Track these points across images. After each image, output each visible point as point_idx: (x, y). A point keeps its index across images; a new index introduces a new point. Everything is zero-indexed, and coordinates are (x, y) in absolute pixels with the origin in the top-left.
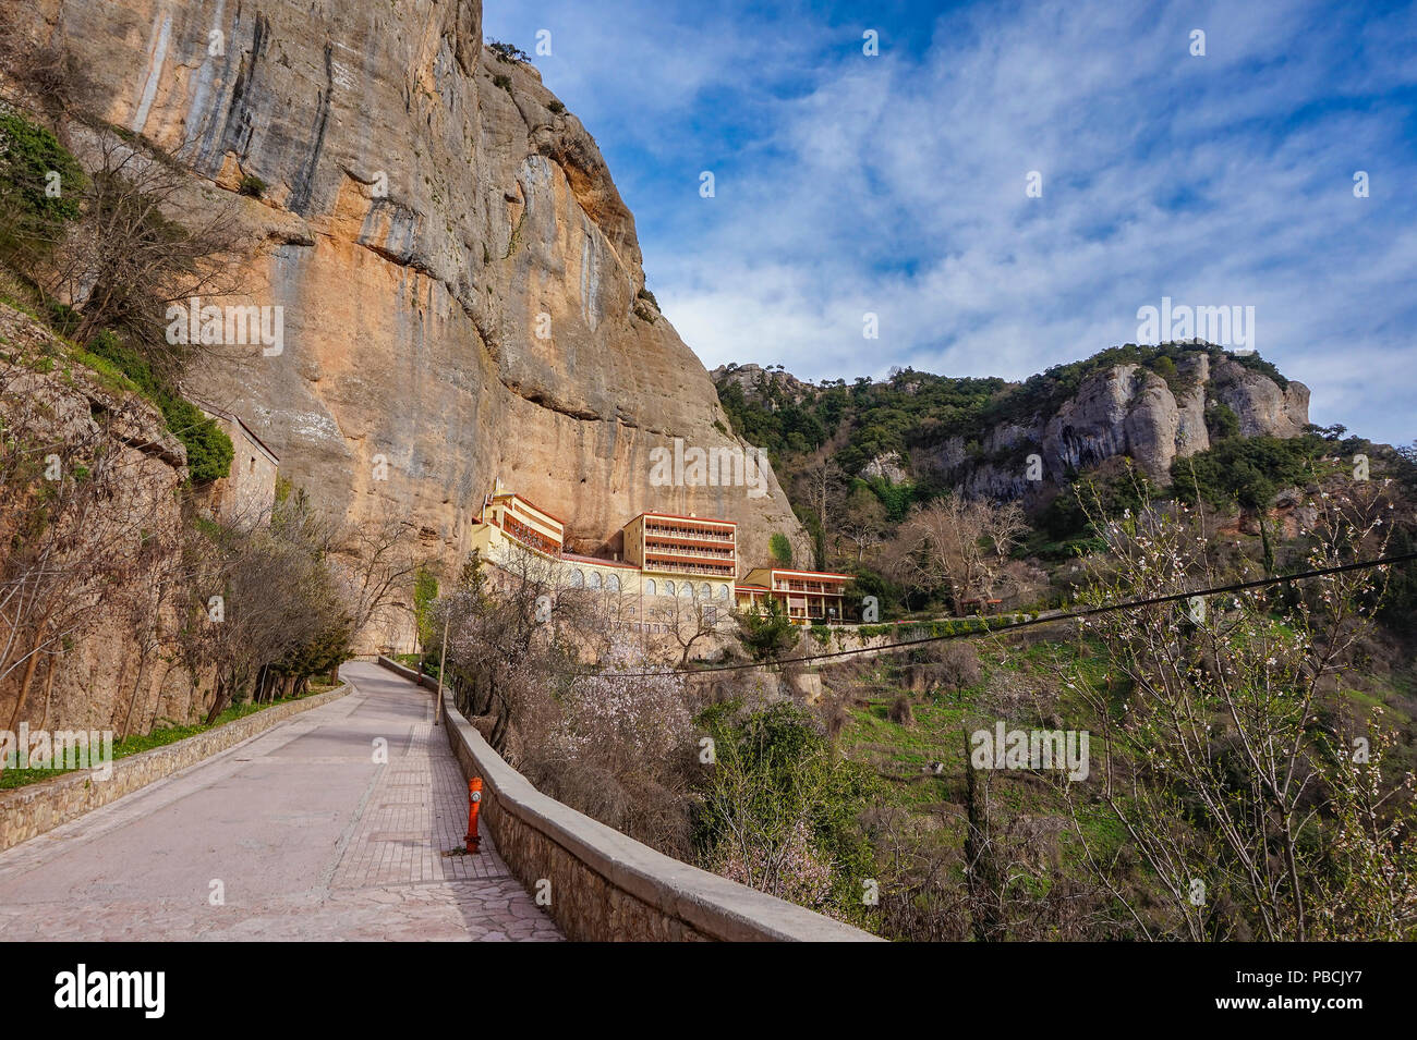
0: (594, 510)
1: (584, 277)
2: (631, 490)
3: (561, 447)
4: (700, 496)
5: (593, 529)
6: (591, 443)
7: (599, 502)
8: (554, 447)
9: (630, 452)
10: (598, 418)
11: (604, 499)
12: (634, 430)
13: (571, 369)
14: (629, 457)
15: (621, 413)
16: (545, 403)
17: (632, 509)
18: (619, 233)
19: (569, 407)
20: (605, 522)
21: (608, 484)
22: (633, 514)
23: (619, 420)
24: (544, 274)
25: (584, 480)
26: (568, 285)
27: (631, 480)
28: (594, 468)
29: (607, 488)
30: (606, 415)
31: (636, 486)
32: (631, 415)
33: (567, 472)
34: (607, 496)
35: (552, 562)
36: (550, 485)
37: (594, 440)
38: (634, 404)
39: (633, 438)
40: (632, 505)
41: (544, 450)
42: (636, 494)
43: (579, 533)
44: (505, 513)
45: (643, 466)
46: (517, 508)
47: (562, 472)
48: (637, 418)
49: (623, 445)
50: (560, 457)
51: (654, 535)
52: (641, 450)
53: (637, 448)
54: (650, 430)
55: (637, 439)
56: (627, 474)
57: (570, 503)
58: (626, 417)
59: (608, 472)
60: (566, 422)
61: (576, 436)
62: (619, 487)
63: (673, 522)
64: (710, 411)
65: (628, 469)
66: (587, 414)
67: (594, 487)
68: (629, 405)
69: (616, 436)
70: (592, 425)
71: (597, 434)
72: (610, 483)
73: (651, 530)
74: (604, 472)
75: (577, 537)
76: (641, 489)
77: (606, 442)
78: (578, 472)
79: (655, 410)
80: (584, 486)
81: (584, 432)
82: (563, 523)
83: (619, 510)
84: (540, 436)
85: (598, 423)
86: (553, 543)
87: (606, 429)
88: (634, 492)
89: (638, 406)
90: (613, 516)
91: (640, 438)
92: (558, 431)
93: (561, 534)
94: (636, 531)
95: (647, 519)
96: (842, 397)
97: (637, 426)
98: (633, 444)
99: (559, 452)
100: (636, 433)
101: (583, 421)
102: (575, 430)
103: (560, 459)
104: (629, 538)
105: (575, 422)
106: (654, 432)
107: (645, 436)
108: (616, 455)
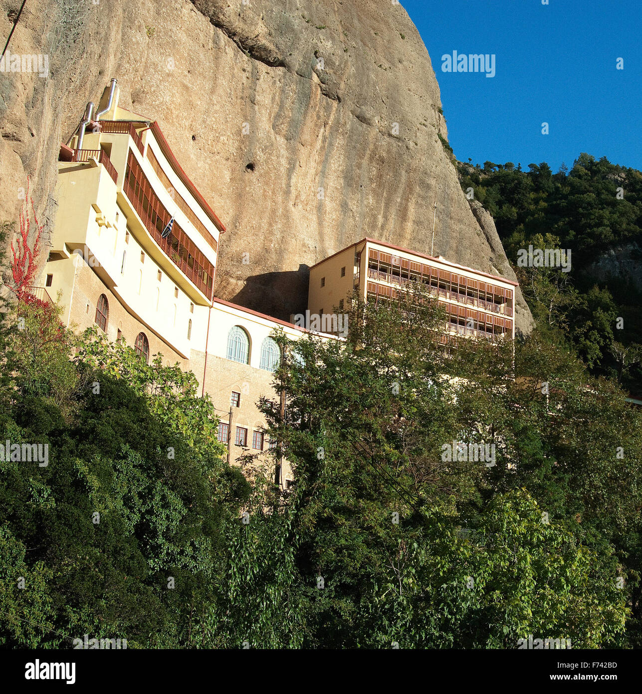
0: (265, 226)
2: (320, 208)
3: (220, 91)
4: (417, 245)
5: (257, 262)
6: (267, 101)
8: (208, 86)
9: (324, 139)
10: (282, 64)
11: (280, 212)
12: (335, 104)
14: (323, 148)
17: (322, 240)
20: (280, 253)
21: (289, 185)
22: (323, 251)
23: (315, 79)
25: (251, 167)
28: (269, 148)
29: (287, 193)
30: (296, 60)
31: (329, 205)
32: (334, 77)
33: (226, 141)
34: (286, 206)
35: (195, 301)
36: (192, 156)
37: (273, 99)
38: (342, 57)
39: (332, 117)
40: (321, 235)
41: (190, 85)
42: (327, 217)
43: (233, 265)
44: (131, 152)
45: (342, 172)
46: (152, 157)
47: (217, 140)
48: (342, 86)
49: (316, 125)
50: (217, 108)
51: (383, 282)
52: (341, 143)
53: (337, 138)
54: (358, 113)
55: (337, 122)
56: (317, 178)
57: (225, 202)
58: (327, 77)
59: (290, 164)
60: (230, 50)
61: (245, 80)
62: (303, 197)
63: (415, 265)
64: (435, 114)
65: (320, 168)
66: (265, 49)
67: (267, 183)
68: (333, 58)
69: (307, 105)
70: (272, 73)
71: (279, 91)
72: (292, 184)
73: (376, 273)
74: (284, 161)
75: (227, 273)
76: (336, 210)
77: (292, 109)
78: (243, 147)
79: (368, 82)
80: (252, 176)
81: (258, 79)
82: (221, 228)
83: (302, 236)
84: (186, 55)
85: (282, 74)
86: (202, 262)
87: (294, 87)
88: (325, 213)
89: (346, 62)
90: (293, 244)
91: (342, 121)
92: (217, 58)
93: (215, 250)
94: (343, 274)
95: (372, 251)
96: (520, 183)
97: (339, 99)
98: (331, 127)
99: (215, 98)
100: (338, 111)
101: (258, 62)
102: (244, 70)
103: (216, 112)
104: (324, 287)
105: (245, 58)
106: (362, 119)
107: (350, 121)
108: (307, 136)
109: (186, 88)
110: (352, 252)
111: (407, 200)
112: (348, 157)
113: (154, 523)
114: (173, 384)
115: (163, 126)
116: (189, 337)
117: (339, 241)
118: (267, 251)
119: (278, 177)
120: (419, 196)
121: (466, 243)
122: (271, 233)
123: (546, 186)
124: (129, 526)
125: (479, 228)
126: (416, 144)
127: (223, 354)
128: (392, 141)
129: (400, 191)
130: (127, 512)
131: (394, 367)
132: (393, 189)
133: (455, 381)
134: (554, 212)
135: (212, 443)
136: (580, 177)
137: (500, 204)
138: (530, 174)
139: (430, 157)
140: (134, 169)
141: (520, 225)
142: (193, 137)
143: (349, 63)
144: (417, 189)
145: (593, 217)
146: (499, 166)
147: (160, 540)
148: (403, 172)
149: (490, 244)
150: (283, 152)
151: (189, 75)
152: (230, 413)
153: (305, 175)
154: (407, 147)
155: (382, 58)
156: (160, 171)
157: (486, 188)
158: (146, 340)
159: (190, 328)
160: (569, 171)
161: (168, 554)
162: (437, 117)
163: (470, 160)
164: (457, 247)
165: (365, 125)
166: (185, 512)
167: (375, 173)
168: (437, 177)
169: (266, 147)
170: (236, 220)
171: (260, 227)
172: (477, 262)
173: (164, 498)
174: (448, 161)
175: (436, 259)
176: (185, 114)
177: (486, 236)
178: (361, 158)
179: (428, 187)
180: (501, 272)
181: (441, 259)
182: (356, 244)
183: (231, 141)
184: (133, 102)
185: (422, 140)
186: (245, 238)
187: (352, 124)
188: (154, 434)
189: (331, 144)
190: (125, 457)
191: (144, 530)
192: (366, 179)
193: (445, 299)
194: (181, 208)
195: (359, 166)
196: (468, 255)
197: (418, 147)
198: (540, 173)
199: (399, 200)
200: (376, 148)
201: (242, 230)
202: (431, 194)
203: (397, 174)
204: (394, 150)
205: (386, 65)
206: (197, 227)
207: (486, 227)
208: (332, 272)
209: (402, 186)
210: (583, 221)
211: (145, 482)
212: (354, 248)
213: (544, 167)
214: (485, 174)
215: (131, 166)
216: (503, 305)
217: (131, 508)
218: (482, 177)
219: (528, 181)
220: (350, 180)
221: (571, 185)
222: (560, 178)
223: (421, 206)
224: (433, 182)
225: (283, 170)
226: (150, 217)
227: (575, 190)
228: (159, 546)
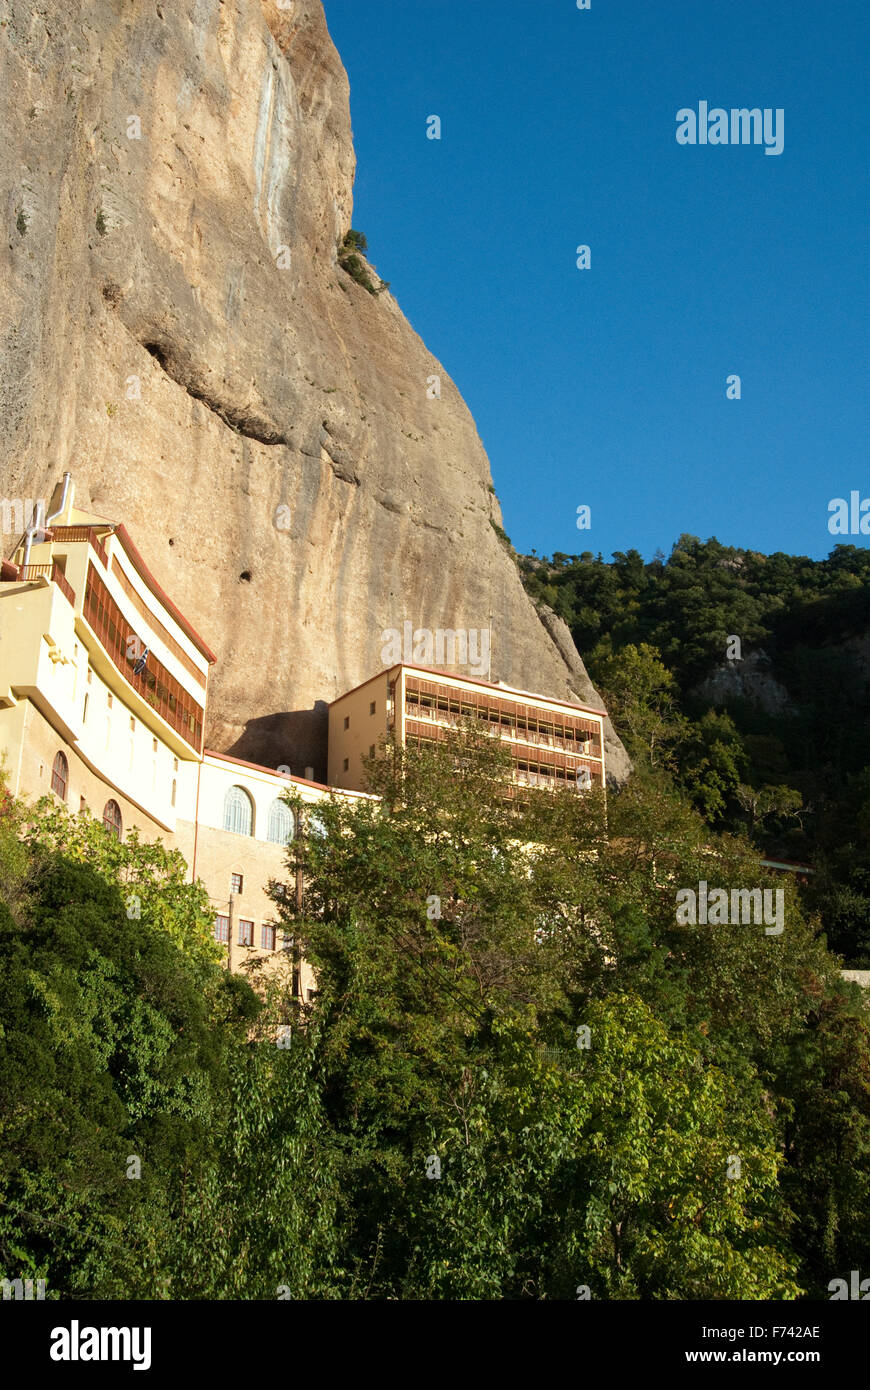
0: (267, 652)
1: (262, 138)
2: (339, 626)
3: (203, 480)
5: (259, 701)
6: (265, 490)
7: (278, 633)
8: (187, 475)
9: (341, 535)
10: (281, 441)
11: (287, 633)
12: (353, 488)
13: (232, 306)
14: (339, 546)
15: (329, 440)
16: (172, 365)
17: (343, 668)
18: (319, 104)
19: (222, 394)
20: (289, 687)
21: (296, 598)
22: (345, 681)
23: (326, 457)
24: (187, 87)
25: (246, 576)
26: (231, 139)
27: (340, 602)
28: (270, 550)
29: (295, 607)
30: (300, 434)
32: (350, 453)
33: (212, 544)
34: (294, 626)
35: (181, 756)
36: (170, 566)
37: (272, 486)
38: (358, 427)
39: (349, 506)
40: (342, 660)
41: (164, 475)
42: (349, 637)
43: (227, 706)
44: (91, 566)
45: (366, 576)
46: (118, 569)
47: (201, 543)
48: (361, 464)
49: (329, 517)
50: (199, 502)
51: (426, 720)
52: (364, 538)
53: (356, 532)
54: (382, 499)
55: (357, 511)
56: (333, 587)
57: (215, 624)
58: (340, 454)
59: (297, 569)
60: (214, 426)
61: (234, 464)
62: (316, 612)
63: (468, 694)
64: (485, 495)
65: (336, 574)
66: (259, 423)
67: (267, 596)
68: (348, 428)
69: (317, 492)
70: (269, 454)
71: (278, 475)
72: (301, 596)
73: (417, 708)
74: (289, 567)
75: (220, 717)
76: (359, 628)
77: (297, 498)
78: (235, 551)
79: (394, 458)
80: (248, 588)
81: (251, 462)
82: (210, 659)
83: (317, 664)
84: (157, 436)
85: (282, 453)
86: (187, 703)
87: (298, 469)
88: (346, 632)
89: (365, 434)
90: (305, 675)
91: (363, 510)
92: (197, 438)
93: (204, 687)
94: (373, 711)
95: (409, 680)
96: (602, 578)
97: (358, 482)
98: (349, 519)
99: (197, 490)
100: (357, 497)
101: (250, 441)
102: (233, 452)
103: (199, 507)
104: (348, 731)
105: (234, 435)
106: (389, 506)
107: (373, 509)
108: (317, 533)
109: (160, 478)
110: (384, 682)
111: (453, 609)
112: (372, 556)
113: (133, 1055)
114: (154, 867)
115: (131, 530)
116: (173, 803)
117: (366, 667)
118: (272, 684)
119: (282, 587)
120: (469, 602)
121: (535, 662)
122: (276, 661)
123: (637, 580)
124: (101, 1060)
125: (550, 641)
126: (462, 535)
127: (220, 824)
128: (430, 532)
129: (444, 598)
130: (98, 1040)
131: (445, 833)
132: (434, 596)
133: (529, 848)
134: (650, 614)
135: (207, 945)
136: (682, 566)
137: (577, 607)
138: (614, 566)
139: (481, 550)
140: (95, 589)
141: (605, 634)
142: (171, 541)
143: (369, 434)
144: (466, 594)
145: (702, 618)
146: (573, 558)
147: (143, 1077)
148: (447, 573)
149: (566, 662)
150: (288, 555)
151: (163, 462)
152: (231, 903)
153: (318, 583)
154: (450, 540)
155: (412, 426)
156: (128, 587)
157: (556, 587)
158: (118, 809)
159: (174, 791)
160: (667, 558)
161: (153, 1095)
162: (488, 498)
163: (534, 551)
164: (522, 668)
165: (393, 514)
166: (174, 1037)
167: (409, 576)
168: (492, 577)
169: (265, 550)
170: (230, 647)
171: (261, 653)
172: (550, 687)
173: (146, 1020)
174: (505, 554)
175: (494, 685)
176: (159, 512)
177: (561, 651)
178: (391, 557)
179: (480, 590)
180: (582, 698)
181: (502, 685)
182: (388, 672)
183: (220, 544)
184: (92, 501)
185: (469, 528)
186: (242, 670)
187: (377, 512)
188: (131, 935)
189: (350, 541)
190: (94, 967)
191: (120, 1065)
192: (398, 585)
193: (510, 738)
194: (159, 635)
195: (388, 568)
196: (538, 678)
197: (465, 538)
198: (628, 564)
199: (442, 610)
200: (409, 543)
201: (237, 660)
202: (484, 599)
203: (438, 577)
204: (433, 544)
205: (417, 434)
206: (179, 658)
207: (560, 640)
208: (358, 709)
209: (446, 591)
210: (690, 624)
211: (123, 999)
212: (385, 676)
213: (633, 555)
214: (555, 569)
215: (91, 583)
216: (587, 743)
217: (103, 1035)
218: (551, 573)
219: (613, 576)
220: (377, 587)
221: (671, 578)
222: (656, 569)
223: (472, 616)
224: (486, 583)
225: (288, 578)
226: (117, 647)
227: (676, 583)
228: (141, 1086)
